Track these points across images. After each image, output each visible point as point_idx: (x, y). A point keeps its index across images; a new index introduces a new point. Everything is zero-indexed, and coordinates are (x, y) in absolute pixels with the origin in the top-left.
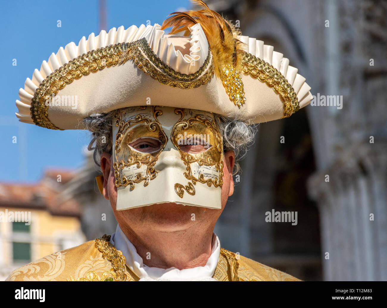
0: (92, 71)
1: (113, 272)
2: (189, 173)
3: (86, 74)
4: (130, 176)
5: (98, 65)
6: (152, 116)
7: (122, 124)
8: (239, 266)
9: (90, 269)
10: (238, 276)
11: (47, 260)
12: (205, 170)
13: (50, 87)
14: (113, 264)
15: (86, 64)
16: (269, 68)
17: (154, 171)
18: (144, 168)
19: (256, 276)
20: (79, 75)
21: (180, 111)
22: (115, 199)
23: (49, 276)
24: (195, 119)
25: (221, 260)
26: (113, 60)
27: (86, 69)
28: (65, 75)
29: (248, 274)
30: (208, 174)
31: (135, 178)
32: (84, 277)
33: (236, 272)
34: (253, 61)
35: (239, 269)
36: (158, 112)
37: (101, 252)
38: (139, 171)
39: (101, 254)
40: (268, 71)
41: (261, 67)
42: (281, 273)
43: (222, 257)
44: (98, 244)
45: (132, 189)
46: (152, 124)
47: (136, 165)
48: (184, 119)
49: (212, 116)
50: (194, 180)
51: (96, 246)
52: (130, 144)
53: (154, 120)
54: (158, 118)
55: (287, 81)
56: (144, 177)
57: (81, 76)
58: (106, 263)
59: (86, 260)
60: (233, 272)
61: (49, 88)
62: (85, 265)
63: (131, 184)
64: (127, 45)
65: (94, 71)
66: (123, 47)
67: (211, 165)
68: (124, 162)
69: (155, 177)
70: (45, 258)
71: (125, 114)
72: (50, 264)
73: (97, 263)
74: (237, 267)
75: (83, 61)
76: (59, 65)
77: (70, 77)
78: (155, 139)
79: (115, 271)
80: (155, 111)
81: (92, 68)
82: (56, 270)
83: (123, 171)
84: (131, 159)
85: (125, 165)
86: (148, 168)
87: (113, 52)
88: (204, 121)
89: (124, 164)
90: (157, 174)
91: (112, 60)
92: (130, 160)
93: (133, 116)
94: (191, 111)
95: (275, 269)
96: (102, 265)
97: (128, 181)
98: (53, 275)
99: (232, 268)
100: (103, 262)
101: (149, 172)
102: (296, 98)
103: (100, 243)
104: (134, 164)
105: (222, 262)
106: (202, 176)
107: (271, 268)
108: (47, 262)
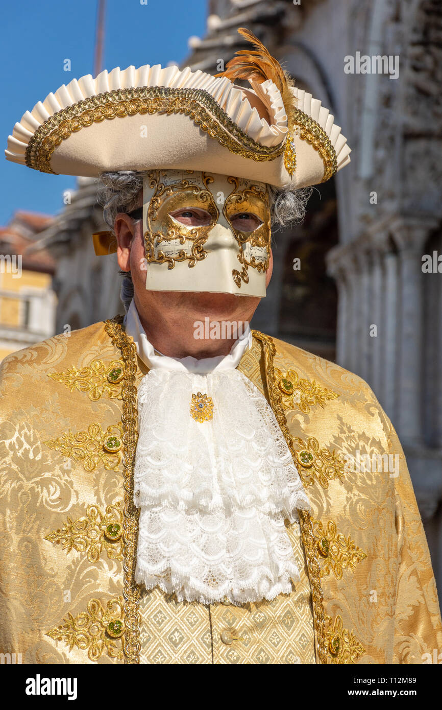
0: (117, 115)
1: (122, 362)
2: (241, 255)
3: (109, 117)
4: (169, 252)
5: (126, 109)
6: (201, 183)
7: (161, 187)
8: (276, 353)
9: (97, 356)
10: (274, 365)
11: (47, 344)
12: (258, 251)
13: (60, 127)
14: (122, 353)
15: (109, 105)
16: (315, 127)
17: (203, 250)
18: (188, 246)
19: (295, 366)
20: (100, 117)
21: (234, 181)
22: (144, 278)
23: (47, 364)
24: (250, 191)
25: (254, 347)
26: (148, 106)
27: (110, 112)
28: (79, 115)
29: (287, 363)
30: (260, 257)
31: (177, 256)
32: (89, 366)
33: (272, 360)
34: (301, 119)
35: (275, 357)
36: (209, 179)
37: (110, 336)
38: (181, 247)
39: (110, 340)
40: (314, 130)
41: (308, 125)
42: (327, 363)
43: (256, 343)
44: (108, 327)
45: (171, 267)
46: (202, 194)
47: (178, 240)
48: (238, 190)
49: (264, 186)
50: (246, 264)
51: (106, 329)
52: (170, 214)
53: (205, 188)
54: (209, 186)
55: (330, 142)
56: (188, 255)
57: (103, 120)
58: (115, 351)
59: (91, 347)
60: (267, 360)
61: (56, 127)
62: (90, 352)
63: (170, 261)
64: (168, 91)
65: (121, 115)
66: (163, 92)
67: (264, 246)
68: (163, 235)
69: (204, 258)
70: (45, 342)
71: (166, 175)
72: (50, 349)
73: (105, 350)
74: (273, 355)
75: (104, 101)
76: (72, 102)
77: (87, 118)
78: (203, 211)
79: (124, 360)
80: (205, 177)
81: (118, 111)
82: (56, 356)
83: (160, 244)
84: (172, 232)
85: (164, 239)
86: (193, 246)
87: (148, 96)
88: (259, 194)
89: (162, 236)
90: (206, 254)
91: (146, 105)
92: (170, 233)
93: (176, 181)
94: (246, 182)
95: (321, 358)
96: (110, 353)
97: (166, 257)
98: (51, 363)
99: (267, 355)
100: (112, 348)
101: (195, 250)
102: (336, 162)
103: (111, 326)
104: (176, 239)
105: (254, 350)
106: (254, 259)
107: (316, 356)
108: (46, 347)
